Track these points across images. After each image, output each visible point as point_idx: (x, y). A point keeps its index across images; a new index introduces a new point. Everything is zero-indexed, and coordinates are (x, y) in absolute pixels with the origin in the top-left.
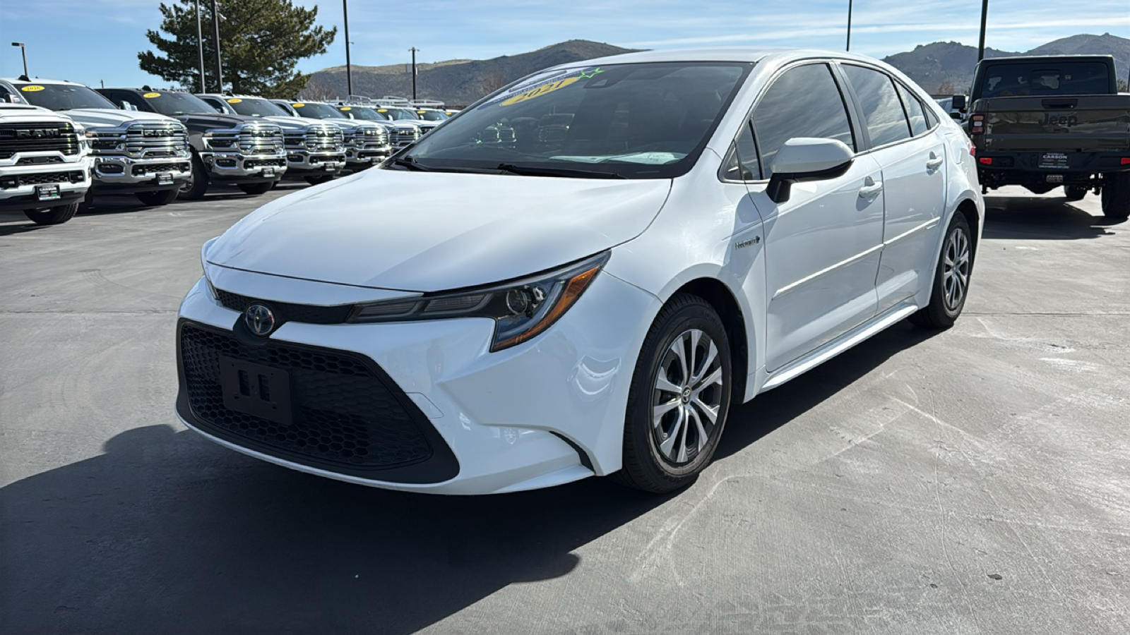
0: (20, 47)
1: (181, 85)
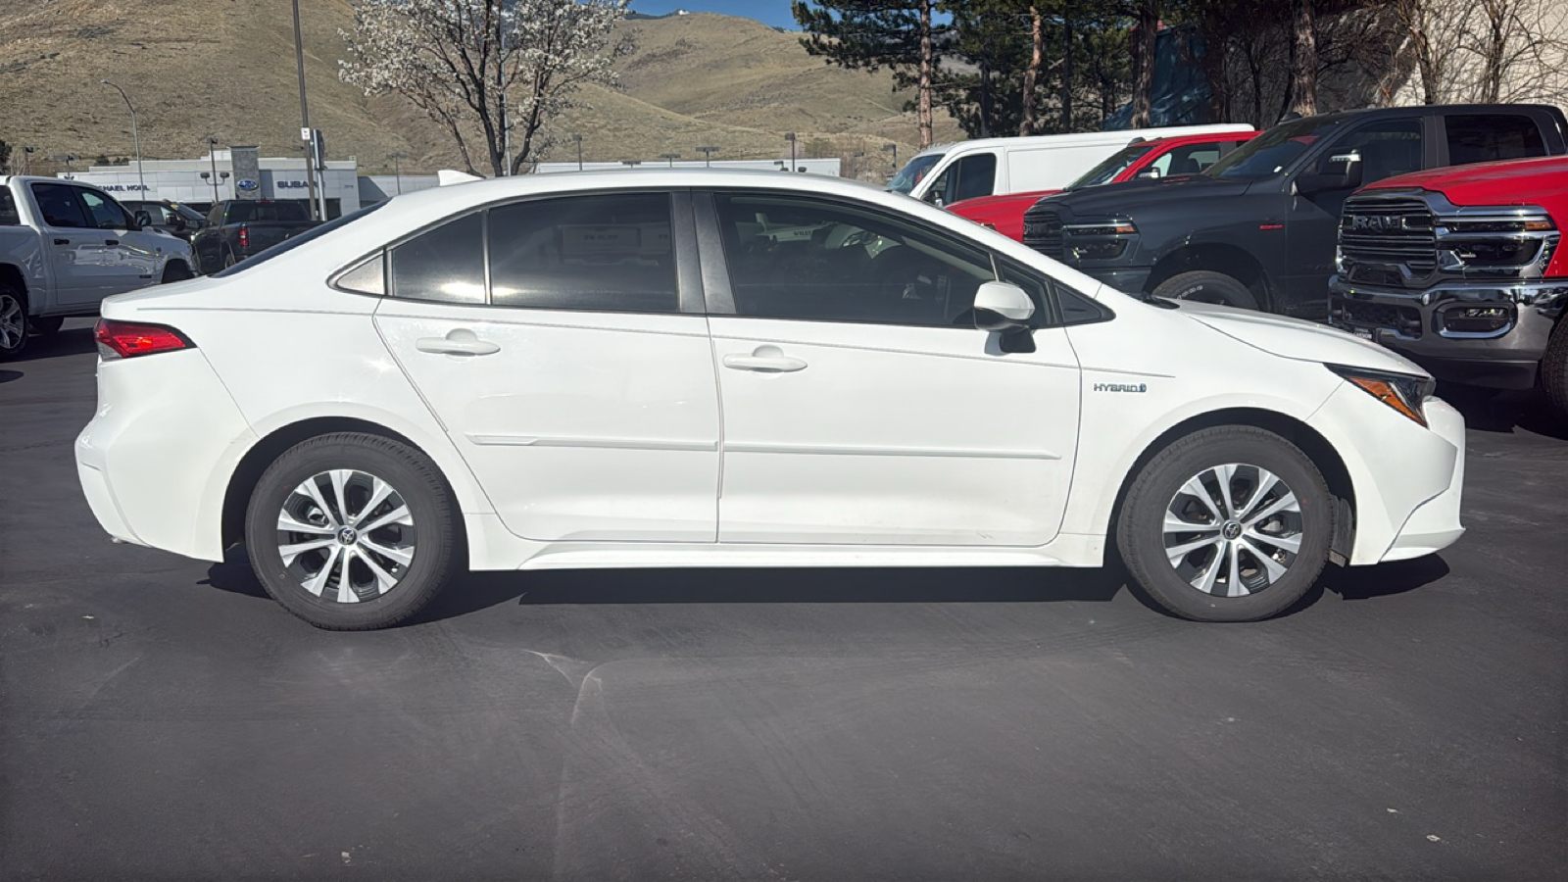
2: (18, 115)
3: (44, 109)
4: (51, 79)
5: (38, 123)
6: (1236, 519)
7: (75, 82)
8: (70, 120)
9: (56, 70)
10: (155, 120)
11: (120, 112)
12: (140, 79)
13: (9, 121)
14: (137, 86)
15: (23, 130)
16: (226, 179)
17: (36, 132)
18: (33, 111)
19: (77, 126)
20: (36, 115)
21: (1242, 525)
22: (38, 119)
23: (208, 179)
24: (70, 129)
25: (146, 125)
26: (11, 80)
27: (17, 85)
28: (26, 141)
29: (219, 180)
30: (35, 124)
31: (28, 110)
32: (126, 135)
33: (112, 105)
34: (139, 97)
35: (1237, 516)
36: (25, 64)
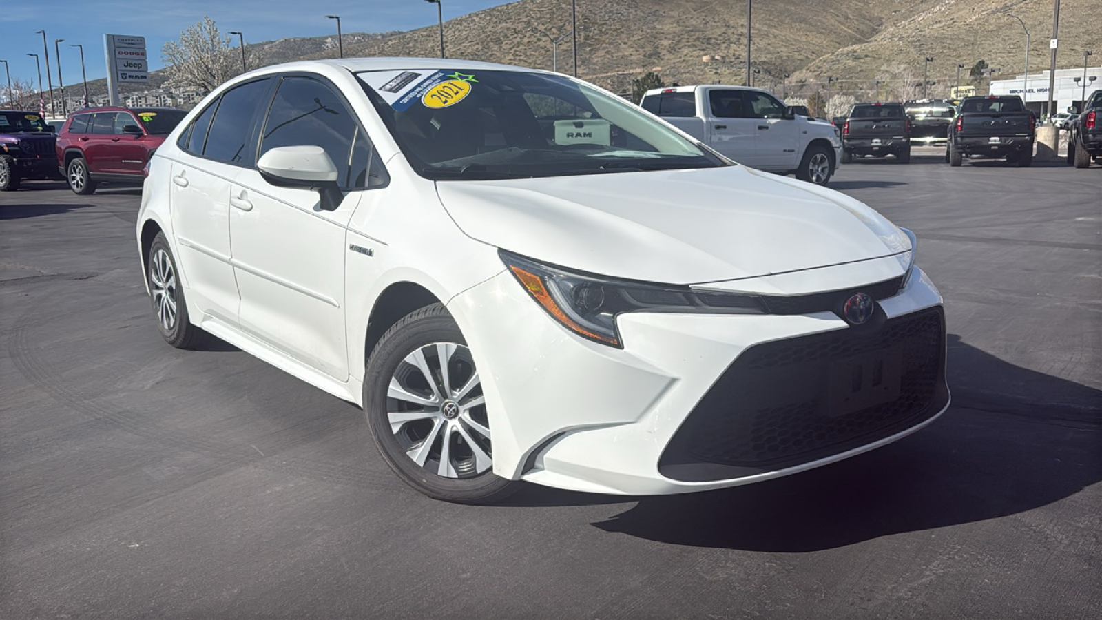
2: (999, 42)
3: (1018, 37)
4: (1027, 15)
5: (1012, 46)
6: (453, 399)
7: (1044, 16)
8: (1035, 43)
9: (1032, 8)
10: (1097, 39)
11: (1072, 35)
12: (1091, 9)
13: (992, 47)
14: (1089, 14)
15: (1000, 52)
16: (1093, 82)
17: (1010, 53)
18: (1010, 39)
19: (1038, 47)
20: (1012, 41)
21: (460, 407)
22: (1012, 44)
23: (1079, 82)
24: (1033, 50)
25: (1090, 44)
26: (999, 18)
27: (1002, 21)
28: (1001, 60)
29: (1088, 82)
30: (1010, 48)
31: (1006, 38)
32: (1073, 52)
33: (1067, 30)
34: (1089, 22)
35: (455, 397)
36: (1012, 6)
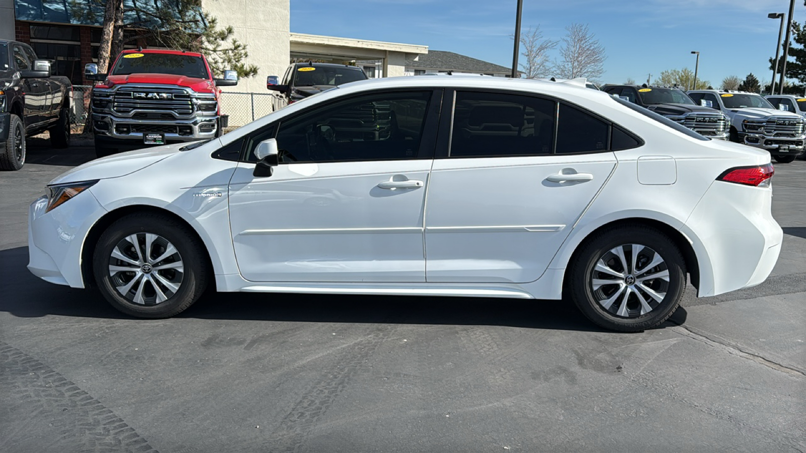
0: (696, 55)
1: (799, 82)
